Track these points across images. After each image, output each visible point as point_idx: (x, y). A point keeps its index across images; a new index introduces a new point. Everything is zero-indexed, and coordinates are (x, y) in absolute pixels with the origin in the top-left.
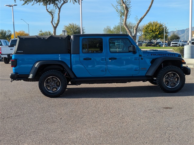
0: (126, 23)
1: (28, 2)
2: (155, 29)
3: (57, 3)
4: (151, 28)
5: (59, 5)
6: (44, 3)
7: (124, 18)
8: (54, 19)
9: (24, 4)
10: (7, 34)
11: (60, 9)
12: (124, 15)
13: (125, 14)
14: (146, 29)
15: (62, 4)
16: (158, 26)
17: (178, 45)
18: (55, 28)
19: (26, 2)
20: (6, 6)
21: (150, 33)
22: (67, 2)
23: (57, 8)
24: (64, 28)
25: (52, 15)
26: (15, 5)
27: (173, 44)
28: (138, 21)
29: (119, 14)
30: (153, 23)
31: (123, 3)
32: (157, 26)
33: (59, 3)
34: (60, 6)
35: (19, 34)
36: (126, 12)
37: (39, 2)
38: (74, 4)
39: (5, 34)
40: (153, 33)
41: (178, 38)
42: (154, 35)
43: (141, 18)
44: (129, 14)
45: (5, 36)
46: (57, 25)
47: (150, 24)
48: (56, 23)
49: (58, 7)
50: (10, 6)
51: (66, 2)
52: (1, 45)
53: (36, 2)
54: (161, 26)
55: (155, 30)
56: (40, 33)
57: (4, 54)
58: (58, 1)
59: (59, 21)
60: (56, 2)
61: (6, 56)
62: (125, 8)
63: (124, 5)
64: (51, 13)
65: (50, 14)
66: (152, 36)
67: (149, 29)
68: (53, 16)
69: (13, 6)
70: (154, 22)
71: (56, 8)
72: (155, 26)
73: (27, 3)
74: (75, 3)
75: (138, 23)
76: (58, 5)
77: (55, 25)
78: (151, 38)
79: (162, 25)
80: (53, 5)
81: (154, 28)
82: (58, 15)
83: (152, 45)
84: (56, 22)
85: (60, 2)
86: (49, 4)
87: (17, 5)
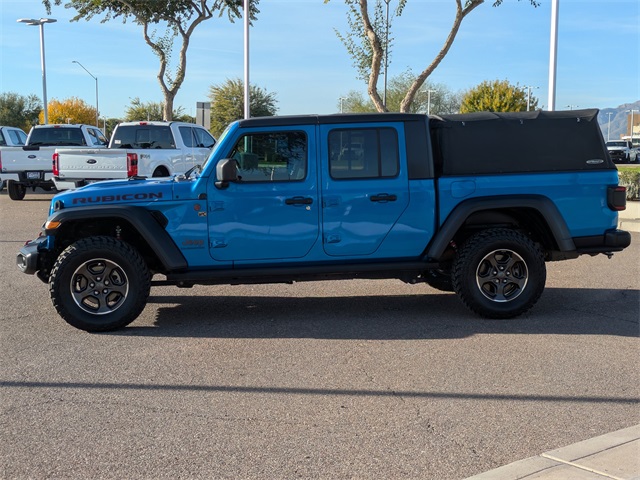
0: (374, 89)
1: (90, 13)
2: (498, 105)
3: (179, 18)
4: (486, 101)
5: (186, 24)
6: (137, 16)
7: (371, 71)
8: (166, 68)
9: (77, 18)
10: (26, 108)
11: (186, 37)
12: (370, 65)
13: (374, 60)
14: (472, 103)
15: (196, 23)
16: (509, 95)
18: (171, 95)
19: (83, 12)
20: (23, 21)
22: (211, 15)
23: (180, 34)
24: (209, 93)
25: (162, 54)
26: (50, 21)
29: (356, 60)
30: (495, 86)
31: (370, 27)
32: (504, 95)
33: (185, 19)
34: (187, 29)
35: (67, 107)
36: (375, 55)
37: (123, 15)
38: (232, 21)
39: (21, 107)
43: (420, 73)
45: (19, 113)
46: (178, 85)
47: (485, 90)
48: (174, 80)
49: (182, 32)
50: (36, 23)
51: (207, 15)
52: (3, 143)
53: (113, 13)
54: (519, 95)
55: (499, 108)
56: (134, 107)
57: (8, 169)
58: (183, 12)
59: (183, 75)
60: (177, 15)
61: (16, 178)
62: (372, 43)
63: (371, 36)
64: (158, 48)
65: (157, 52)
67: (481, 106)
68: (163, 58)
69: (42, 24)
70: (498, 81)
71: (176, 34)
72: (500, 96)
73: (86, 16)
74: (236, 19)
76: (182, 25)
77: (170, 88)
79: (523, 93)
80: (167, 22)
81: (497, 101)
82: (181, 54)
84: (174, 78)
85: (189, 14)
86: (156, 21)
87: (55, 21)
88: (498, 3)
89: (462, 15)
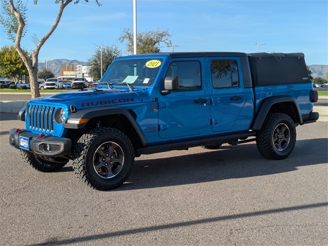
0: (19, 45)
2: (15, 58)
4: (8, 56)
7: (17, 36)
12: (16, 32)
13: (19, 29)
17: (57, 87)
21: (6, 64)
27: (48, 84)
28: (39, 43)
30: (11, 48)
31: (15, 9)
32: (17, 53)
36: (20, 26)
40: (11, 66)
41: (52, 76)
42: (15, 69)
43: (43, 38)
44: (24, 30)
47: (6, 50)
55: (15, 60)
62: (18, 19)
63: (17, 15)
66: (11, 71)
67: (5, 59)
75: (38, 45)
78: (9, 73)
79: (27, 53)
83: (11, 85)
88: (77, 2)
89: (64, 6)
